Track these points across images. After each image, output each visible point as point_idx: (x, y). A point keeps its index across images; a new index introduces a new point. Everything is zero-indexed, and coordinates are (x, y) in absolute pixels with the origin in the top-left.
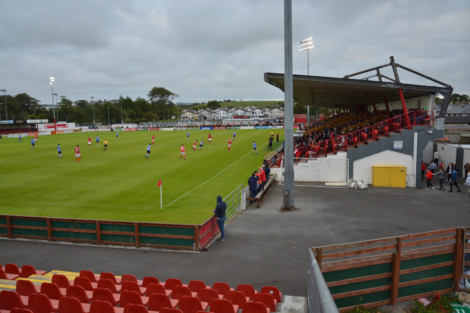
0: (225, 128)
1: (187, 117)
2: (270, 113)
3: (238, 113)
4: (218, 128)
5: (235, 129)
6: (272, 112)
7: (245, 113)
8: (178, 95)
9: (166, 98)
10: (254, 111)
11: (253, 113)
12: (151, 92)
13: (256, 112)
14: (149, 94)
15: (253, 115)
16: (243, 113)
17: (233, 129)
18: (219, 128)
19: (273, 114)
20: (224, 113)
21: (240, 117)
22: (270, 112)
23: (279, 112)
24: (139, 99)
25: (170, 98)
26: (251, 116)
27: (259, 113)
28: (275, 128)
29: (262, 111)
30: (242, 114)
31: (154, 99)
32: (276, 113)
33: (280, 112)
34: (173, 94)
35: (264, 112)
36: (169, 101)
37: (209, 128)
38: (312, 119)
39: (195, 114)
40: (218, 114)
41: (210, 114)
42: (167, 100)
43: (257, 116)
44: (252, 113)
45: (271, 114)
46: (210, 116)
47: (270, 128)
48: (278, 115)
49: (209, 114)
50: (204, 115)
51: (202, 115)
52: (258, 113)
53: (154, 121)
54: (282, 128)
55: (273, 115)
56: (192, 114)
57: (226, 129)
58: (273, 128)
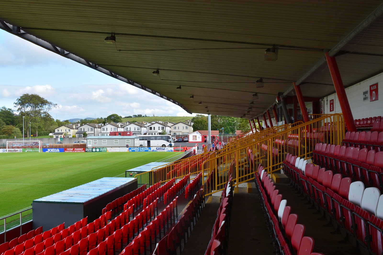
0: (83, 150)
1: (62, 134)
2: (173, 129)
3: (130, 129)
4: (72, 149)
5: (100, 151)
6: (176, 127)
7: (140, 129)
8: (56, 104)
9: (40, 108)
10: (153, 126)
11: (151, 128)
12: (19, 100)
13: (154, 128)
14: (16, 102)
15: (151, 131)
16: (138, 129)
17: (96, 151)
18: (74, 150)
19: (177, 130)
20: (111, 128)
21: (119, 134)
22: (173, 127)
23: (185, 128)
24: (3, 109)
25: (45, 108)
26: (147, 133)
27: (159, 129)
28: (161, 151)
29: (163, 126)
30: (136, 130)
31: (23, 109)
32: (181, 129)
33: (187, 128)
34: (50, 103)
35: (164, 127)
36: (45, 113)
37: (58, 150)
38: (227, 137)
39: (74, 129)
40: (104, 130)
41: (94, 129)
42: (42, 111)
43: (156, 133)
44: (149, 128)
45: (175, 131)
46: (93, 132)
47: (153, 151)
48: (183, 131)
49: (92, 130)
50: (85, 131)
51: (83, 130)
52: (157, 129)
53: (15, 138)
54: (172, 151)
55: (177, 132)
56: (69, 129)
57: (85, 151)
58: (158, 151)
